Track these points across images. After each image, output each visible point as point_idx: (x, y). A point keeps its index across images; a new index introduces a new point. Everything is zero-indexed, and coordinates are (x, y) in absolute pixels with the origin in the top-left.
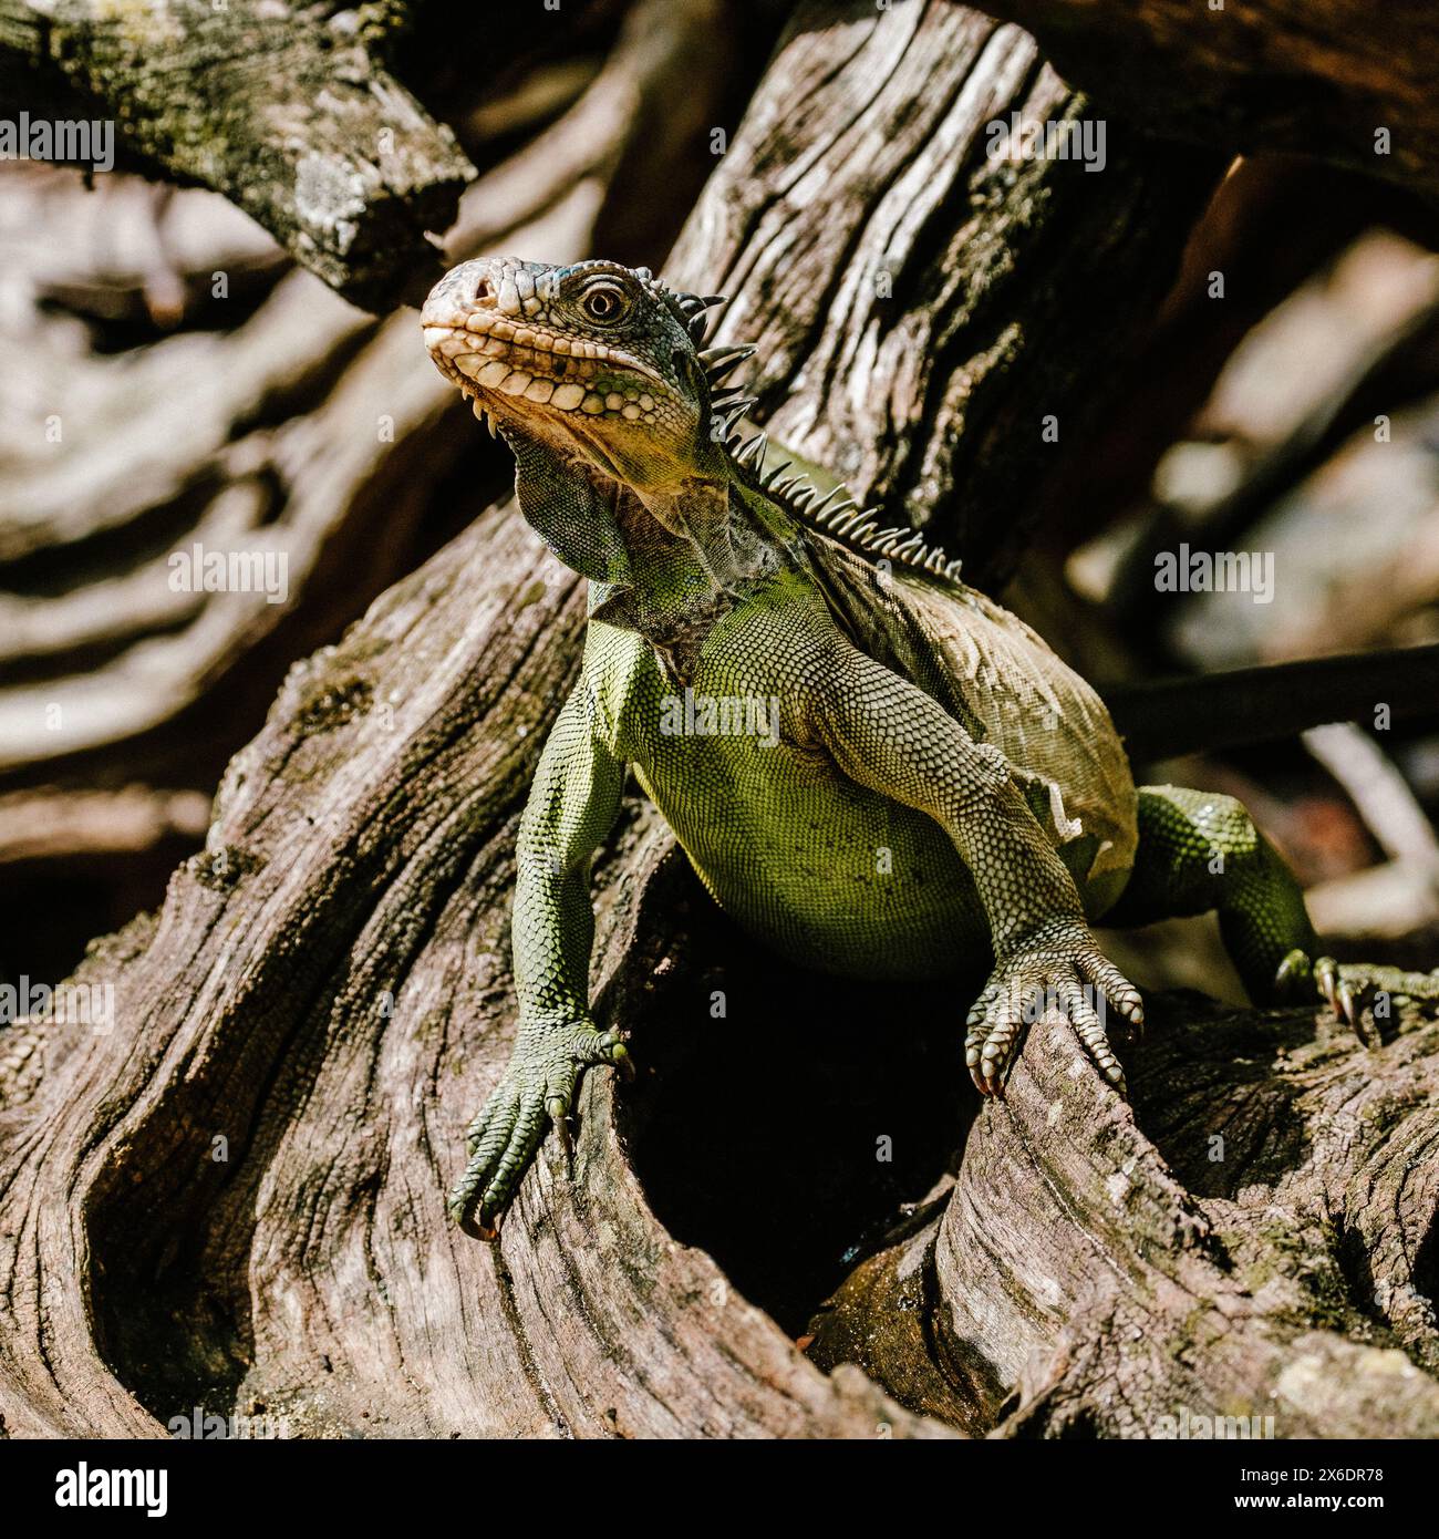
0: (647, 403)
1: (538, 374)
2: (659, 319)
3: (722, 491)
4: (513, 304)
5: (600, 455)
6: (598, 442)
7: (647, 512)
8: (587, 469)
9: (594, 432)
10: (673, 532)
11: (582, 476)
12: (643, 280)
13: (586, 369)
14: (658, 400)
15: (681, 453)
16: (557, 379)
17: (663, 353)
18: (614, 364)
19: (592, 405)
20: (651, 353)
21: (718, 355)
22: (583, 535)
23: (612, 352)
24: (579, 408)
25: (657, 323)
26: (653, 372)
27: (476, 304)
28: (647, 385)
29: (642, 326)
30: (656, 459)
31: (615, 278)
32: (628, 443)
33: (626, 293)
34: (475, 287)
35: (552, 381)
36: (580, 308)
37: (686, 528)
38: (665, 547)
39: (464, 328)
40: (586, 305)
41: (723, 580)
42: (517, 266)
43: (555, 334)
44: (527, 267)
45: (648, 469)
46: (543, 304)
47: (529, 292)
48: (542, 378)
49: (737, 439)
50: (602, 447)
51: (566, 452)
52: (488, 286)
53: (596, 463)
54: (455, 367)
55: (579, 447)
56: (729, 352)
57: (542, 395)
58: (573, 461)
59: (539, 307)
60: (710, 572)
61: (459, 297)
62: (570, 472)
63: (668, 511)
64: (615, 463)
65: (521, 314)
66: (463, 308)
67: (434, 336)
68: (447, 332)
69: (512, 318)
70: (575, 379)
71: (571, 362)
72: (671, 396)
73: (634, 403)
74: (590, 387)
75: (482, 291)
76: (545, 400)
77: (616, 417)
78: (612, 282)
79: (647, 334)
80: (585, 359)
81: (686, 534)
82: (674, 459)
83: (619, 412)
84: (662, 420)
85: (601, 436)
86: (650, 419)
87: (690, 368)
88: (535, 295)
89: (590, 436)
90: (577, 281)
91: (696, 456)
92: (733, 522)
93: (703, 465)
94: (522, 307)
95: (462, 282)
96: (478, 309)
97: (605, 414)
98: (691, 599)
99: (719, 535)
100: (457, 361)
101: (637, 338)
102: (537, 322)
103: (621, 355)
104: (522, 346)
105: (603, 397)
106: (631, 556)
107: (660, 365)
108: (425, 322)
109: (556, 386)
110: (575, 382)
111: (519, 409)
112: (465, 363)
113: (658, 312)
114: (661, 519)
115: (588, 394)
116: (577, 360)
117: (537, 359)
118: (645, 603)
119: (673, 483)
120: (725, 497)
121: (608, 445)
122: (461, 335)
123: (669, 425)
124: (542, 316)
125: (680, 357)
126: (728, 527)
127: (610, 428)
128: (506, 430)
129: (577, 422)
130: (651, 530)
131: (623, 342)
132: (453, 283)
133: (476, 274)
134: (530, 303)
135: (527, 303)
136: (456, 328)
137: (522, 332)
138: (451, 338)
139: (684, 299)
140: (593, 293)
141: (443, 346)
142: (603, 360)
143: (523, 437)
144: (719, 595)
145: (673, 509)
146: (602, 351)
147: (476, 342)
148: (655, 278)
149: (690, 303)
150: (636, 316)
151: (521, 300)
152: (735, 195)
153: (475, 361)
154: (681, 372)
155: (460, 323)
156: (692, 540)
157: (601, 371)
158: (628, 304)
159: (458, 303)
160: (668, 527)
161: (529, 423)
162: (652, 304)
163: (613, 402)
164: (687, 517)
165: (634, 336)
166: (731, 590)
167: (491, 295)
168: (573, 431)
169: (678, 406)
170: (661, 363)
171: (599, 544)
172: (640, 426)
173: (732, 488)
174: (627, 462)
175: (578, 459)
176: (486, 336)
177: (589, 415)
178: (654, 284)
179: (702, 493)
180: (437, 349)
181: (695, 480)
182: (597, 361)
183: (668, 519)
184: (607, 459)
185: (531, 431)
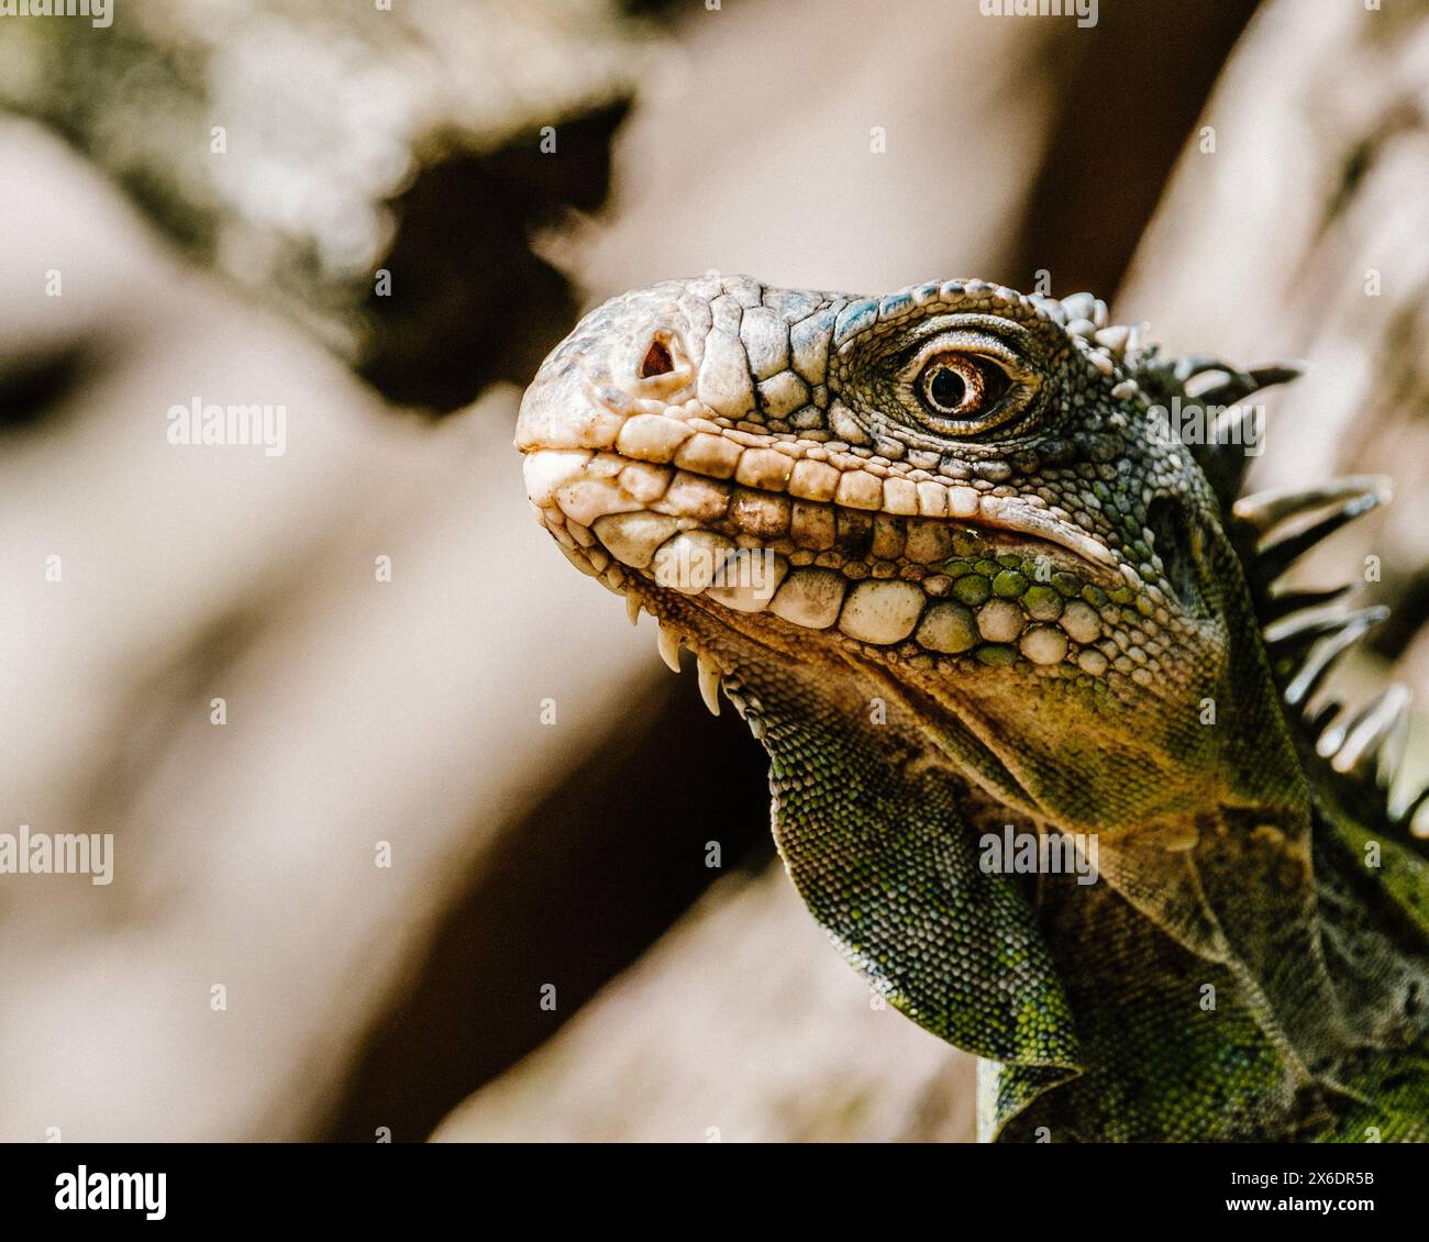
0: (1081, 624)
1: (803, 559)
2: (1118, 418)
3: (1293, 836)
4: (734, 391)
5: (977, 752)
6: (968, 721)
7: (1115, 895)
8: (959, 787)
9: (954, 696)
10: (1188, 944)
11: (944, 803)
12: (1075, 329)
13: (923, 545)
14: (1111, 616)
15: (1182, 741)
16: (852, 570)
17: (1122, 501)
18: (992, 531)
19: (944, 631)
20: (1091, 500)
21: (1284, 509)
22: (951, 946)
23: (988, 501)
24: (911, 639)
25: (1113, 430)
26: (1093, 547)
27: (644, 391)
28: (1081, 579)
29: (1067, 435)
30: (1117, 760)
31: (994, 320)
32: (1046, 722)
33: (1024, 356)
34: (639, 349)
35: (838, 574)
36: (904, 397)
37: (1219, 939)
38: (1168, 979)
39: (612, 450)
40: (917, 388)
41: (1311, 1056)
42: (747, 297)
43: (843, 460)
44: (772, 299)
45: (1100, 783)
46: (810, 387)
47: (776, 358)
48: (812, 569)
49: (1333, 711)
50: (981, 733)
51: (901, 744)
52: (673, 348)
53: (973, 774)
54: (598, 547)
55: (930, 734)
56: (1315, 500)
57: (815, 609)
58: (921, 765)
59: (800, 395)
60: (1280, 1041)
61: (602, 375)
62: (914, 793)
63: (1171, 890)
64: (1015, 770)
65: (757, 413)
66: (609, 402)
67: (545, 472)
68: (576, 460)
69: (735, 422)
70: (897, 569)
71: (887, 528)
72: (1142, 603)
73: (1050, 625)
74: (935, 586)
75: (657, 360)
76: (824, 621)
77: (1005, 659)
78: (983, 330)
79: (1080, 456)
80: (920, 520)
81: (1218, 951)
82: (1163, 761)
83: (1013, 648)
84: (1122, 665)
85: (977, 705)
86: (1091, 664)
87: (1198, 538)
88: (790, 364)
89: (951, 706)
90: (897, 331)
91: (1230, 755)
92: (1330, 911)
93: (1245, 775)
94: (758, 395)
95: (609, 339)
96: (646, 403)
97: (977, 652)
98: (1235, 1103)
99: (1299, 944)
100: (602, 531)
101: (1054, 466)
102: (796, 431)
103: (1012, 509)
104: (759, 490)
105: (970, 612)
106: (1073, 998)
107: (1116, 531)
108: (522, 438)
109: (850, 588)
110: (897, 577)
111: (770, 640)
112: (618, 537)
113: (1115, 403)
114: (1150, 909)
115: (931, 603)
116: (900, 522)
117: (798, 521)
118: (1122, 1116)
119: (1170, 819)
120: (1303, 850)
121: (996, 726)
122: (608, 466)
123: (1141, 677)
124: (808, 418)
125: (1170, 512)
126: (1316, 924)
127: (997, 687)
128: (743, 693)
129: (914, 672)
130: (1132, 943)
131: (1018, 478)
132: (589, 343)
133: (643, 319)
134: (777, 387)
135: (770, 388)
136: (595, 452)
137: (761, 456)
138: (585, 474)
139: (1198, 370)
140: (932, 360)
141: (564, 496)
142: (968, 522)
143: (789, 706)
144: (1304, 1095)
145: (1186, 888)
146: (963, 501)
147: (644, 483)
148: (1111, 320)
149: (1217, 379)
150: (1052, 412)
151: (755, 379)
152: (1315, 105)
153: (641, 529)
154: (1174, 548)
155: (602, 437)
156: (1236, 966)
157: (963, 547)
158: (1031, 384)
159: (598, 392)
160: (1174, 931)
161: (805, 674)
162: (1099, 384)
163: (996, 623)
164: (1219, 908)
165: (1045, 462)
166: (1330, 1081)
167: (681, 368)
168: (907, 692)
169: (1164, 629)
170: (1118, 524)
171: (991, 967)
172: (1068, 678)
173: (1321, 831)
174: (1045, 767)
175: (933, 760)
176: (669, 467)
177: (936, 656)
178: (1109, 336)
179: (1248, 846)
180: (554, 504)
181: (1231, 814)
182: (949, 523)
183: (1171, 912)
184: (997, 762)
185: (810, 693)
